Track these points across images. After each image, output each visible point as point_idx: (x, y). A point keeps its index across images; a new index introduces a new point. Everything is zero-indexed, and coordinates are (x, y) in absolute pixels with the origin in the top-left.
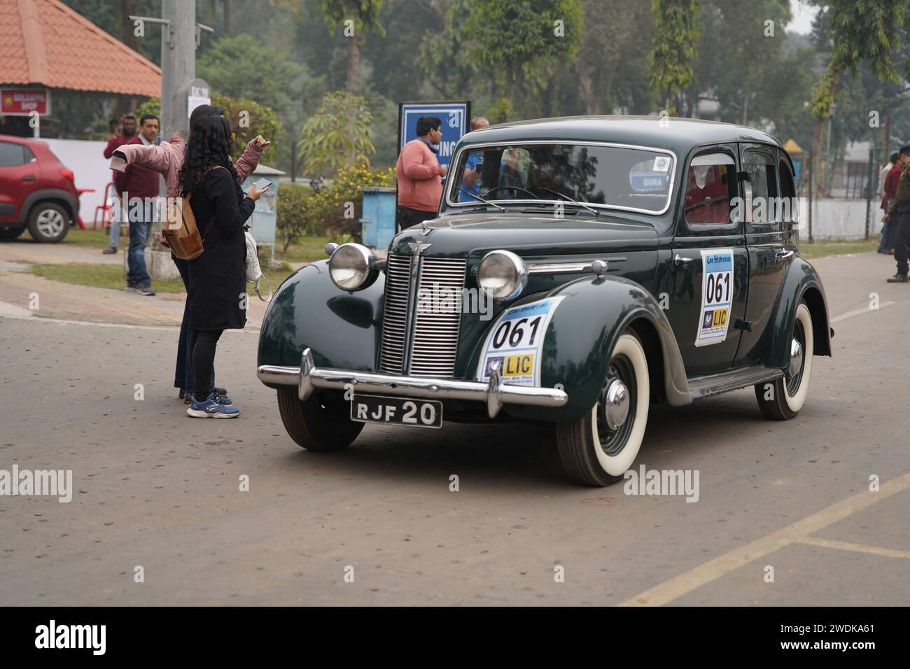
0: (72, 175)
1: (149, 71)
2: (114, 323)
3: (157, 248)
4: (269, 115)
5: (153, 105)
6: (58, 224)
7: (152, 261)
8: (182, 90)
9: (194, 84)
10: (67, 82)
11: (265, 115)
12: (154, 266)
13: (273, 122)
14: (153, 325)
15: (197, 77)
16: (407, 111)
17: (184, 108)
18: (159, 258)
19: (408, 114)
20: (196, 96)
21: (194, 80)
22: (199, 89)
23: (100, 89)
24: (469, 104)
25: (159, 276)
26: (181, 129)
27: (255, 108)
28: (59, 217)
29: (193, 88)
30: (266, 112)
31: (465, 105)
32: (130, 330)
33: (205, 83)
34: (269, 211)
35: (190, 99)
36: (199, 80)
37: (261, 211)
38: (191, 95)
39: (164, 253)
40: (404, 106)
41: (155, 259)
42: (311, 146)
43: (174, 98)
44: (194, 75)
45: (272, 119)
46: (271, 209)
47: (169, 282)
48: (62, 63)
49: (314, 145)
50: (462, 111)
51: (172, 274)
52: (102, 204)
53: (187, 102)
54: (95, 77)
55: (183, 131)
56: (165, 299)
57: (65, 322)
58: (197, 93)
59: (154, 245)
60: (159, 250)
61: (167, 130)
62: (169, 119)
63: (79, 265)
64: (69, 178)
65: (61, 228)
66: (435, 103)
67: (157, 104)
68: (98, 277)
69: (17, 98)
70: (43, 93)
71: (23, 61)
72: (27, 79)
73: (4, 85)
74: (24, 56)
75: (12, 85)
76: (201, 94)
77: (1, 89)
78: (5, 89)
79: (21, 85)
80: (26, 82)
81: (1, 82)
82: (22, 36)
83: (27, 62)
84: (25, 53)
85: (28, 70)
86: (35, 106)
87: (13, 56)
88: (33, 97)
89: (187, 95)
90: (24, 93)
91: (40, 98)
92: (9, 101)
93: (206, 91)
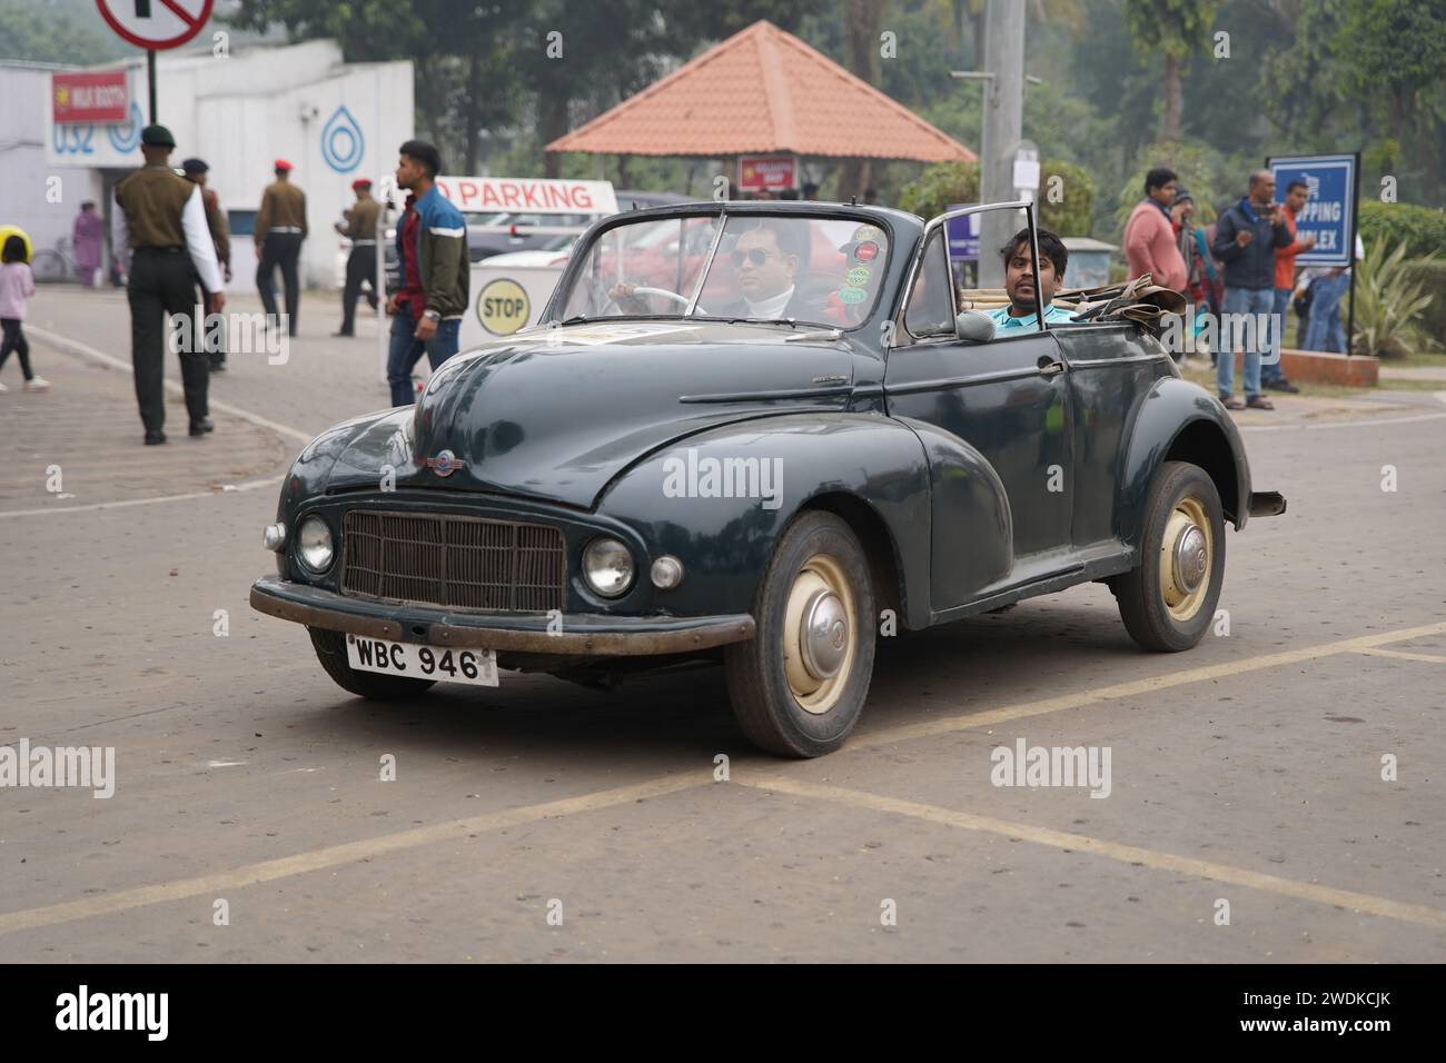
1: (913, 127)
4: (1083, 176)
5: (941, 171)
8: (1006, 155)
9: (1022, 146)
10: (819, 147)
11: (1078, 178)
13: (1089, 186)
15: (1024, 137)
17: (1010, 174)
20: (1024, 161)
21: (1020, 142)
22: (1025, 152)
24: (1358, 155)
29: (1020, 151)
30: (1079, 173)
31: (1352, 157)
33: (1032, 145)
35: (1018, 165)
36: (1027, 142)
38: (1017, 160)
40: (1272, 161)
43: (997, 164)
44: (1020, 136)
48: (813, 123)
50: (1348, 165)
53: (1012, 168)
54: (851, 138)
58: (1024, 157)
62: (991, 188)
67: (946, 170)
69: (760, 168)
70: (790, 161)
71: (765, 124)
72: (773, 144)
73: (746, 153)
74: (768, 117)
75: (755, 153)
76: (1029, 158)
77: (741, 160)
78: (746, 158)
79: (765, 153)
80: (771, 149)
81: (740, 149)
82: (763, 92)
83: (771, 124)
84: (769, 112)
85: (772, 134)
86: (780, 178)
87: (754, 117)
88: (778, 167)
89: (1012, 160)
90: (768, 162)
91: (787, 167)
92: (749, 173)
93: (1034, 154)
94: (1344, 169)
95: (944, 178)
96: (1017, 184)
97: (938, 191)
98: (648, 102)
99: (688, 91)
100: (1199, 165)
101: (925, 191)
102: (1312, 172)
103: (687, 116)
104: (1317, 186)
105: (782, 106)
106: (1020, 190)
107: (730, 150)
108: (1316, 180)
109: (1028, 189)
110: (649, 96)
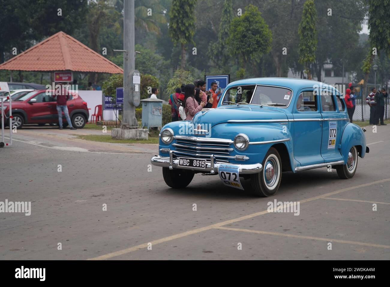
0: (86, 103)
1: (108, 63)
2: (115, 153)
3: (123, 128)
4: (156, 79)
5: (114, 77)
6: (82, 121)
7: (122, 133)
8: (131, 74)
9: (135, 72)
10: (79, 69)
12: (122, 134)
13: (157, 82)
14: (128, 153)
15: (135, 69)
16: (207, 78)
17: (131, 80)
18: (124, 132)
19: (208, 79)
20: (136, 76)
21: (135, 70)
22: (136, 73)
23: (91, 71)
24: (229, 75)
25: (124, 138)
26: (131, 87)
27: (150, 77)
28: (82, 119)
29: (135, 73)
30: (155, 78)
31: (228, 76)
32: (121, 154)
33: (138, 71)
34: (160, 115)
35: (134, 77)
37: (157, 114)
38: (134, 76)
39: (126, 130)
40: (206, 76)
41: (123, 132)
42: (171, 90)
43: (128, 77)
44: (134, 69)
45: (157, 81)
46: (160, 114)
47: (128, 140)
48: (77, 62)
49: (172, 90)
50: (227, 78)
51: (129, 137)
52: (93, 114)
53: (132, 78)
54: (89, 66)
55: (131, 88)
56: (128, 145)
57: (100, 153)
58: (136, 75)
59: (122, 127)
60: (124, 129)
61: (126, 87)
62: (126, 84)
63: (94, 135)
64: (85, 105)
65: (83, 123)
66: (217, 75)
67: (116, 77)
68: (103, 139)
69: (61, 75)
70: (70, 73)
71: (63, 62)
72: (65, 68)
73: (56, 71)
74: (63, 60)
75: (59, 71)
76: (137, 75)
77: (55, 72)
78: (56, 72)
79: (62, 71)
80: (64, 69)
81: (55, 70)
82: (62, 52)
83: (64, 62)
84: (63, 59)
85: (65, 65)
86: (67, 78)
87: (59, 60)
88: (66, 76)
89: (132, 75)
90: (63, 73)
91: (69, 75)
92: (58, 77)
93: (139, 74)
94: (226, 79)
95: (115, 79)
96: (134, 83)
97: (113, 83)
98: (26, 54)
99: (38, 52)
100: (189, 76)
101: (110, 83)
102: (217, 80)
103: (38, 59)
104: (219, 84)
105: (67, 57)
106: (135, 84)
107: (52, 70)
108: (219, 82)
109: (137, 84)
110: (25, 53)
